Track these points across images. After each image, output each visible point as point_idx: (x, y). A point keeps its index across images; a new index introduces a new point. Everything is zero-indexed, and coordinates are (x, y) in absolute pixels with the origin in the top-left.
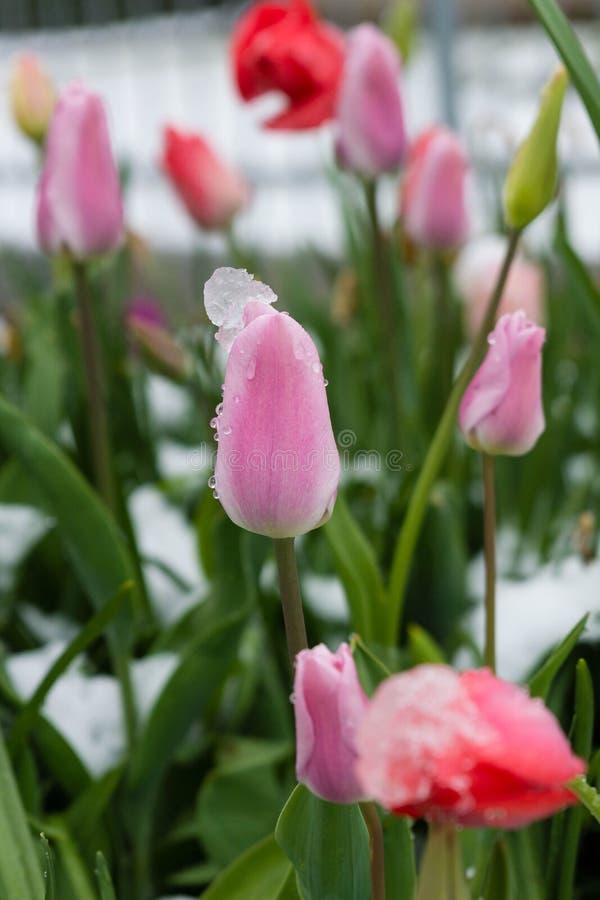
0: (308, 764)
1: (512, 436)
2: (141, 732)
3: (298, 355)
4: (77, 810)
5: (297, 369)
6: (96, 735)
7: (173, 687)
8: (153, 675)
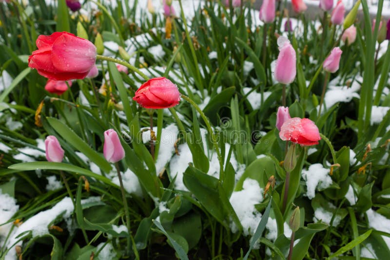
0: (278, 125)
1: (332, 69)
2: (263, 104)
3: (292, 53)
4: (250, 115)
5: (291, 56)
6: (256, 103)
7: (269, 98)
8: (267, 95)
